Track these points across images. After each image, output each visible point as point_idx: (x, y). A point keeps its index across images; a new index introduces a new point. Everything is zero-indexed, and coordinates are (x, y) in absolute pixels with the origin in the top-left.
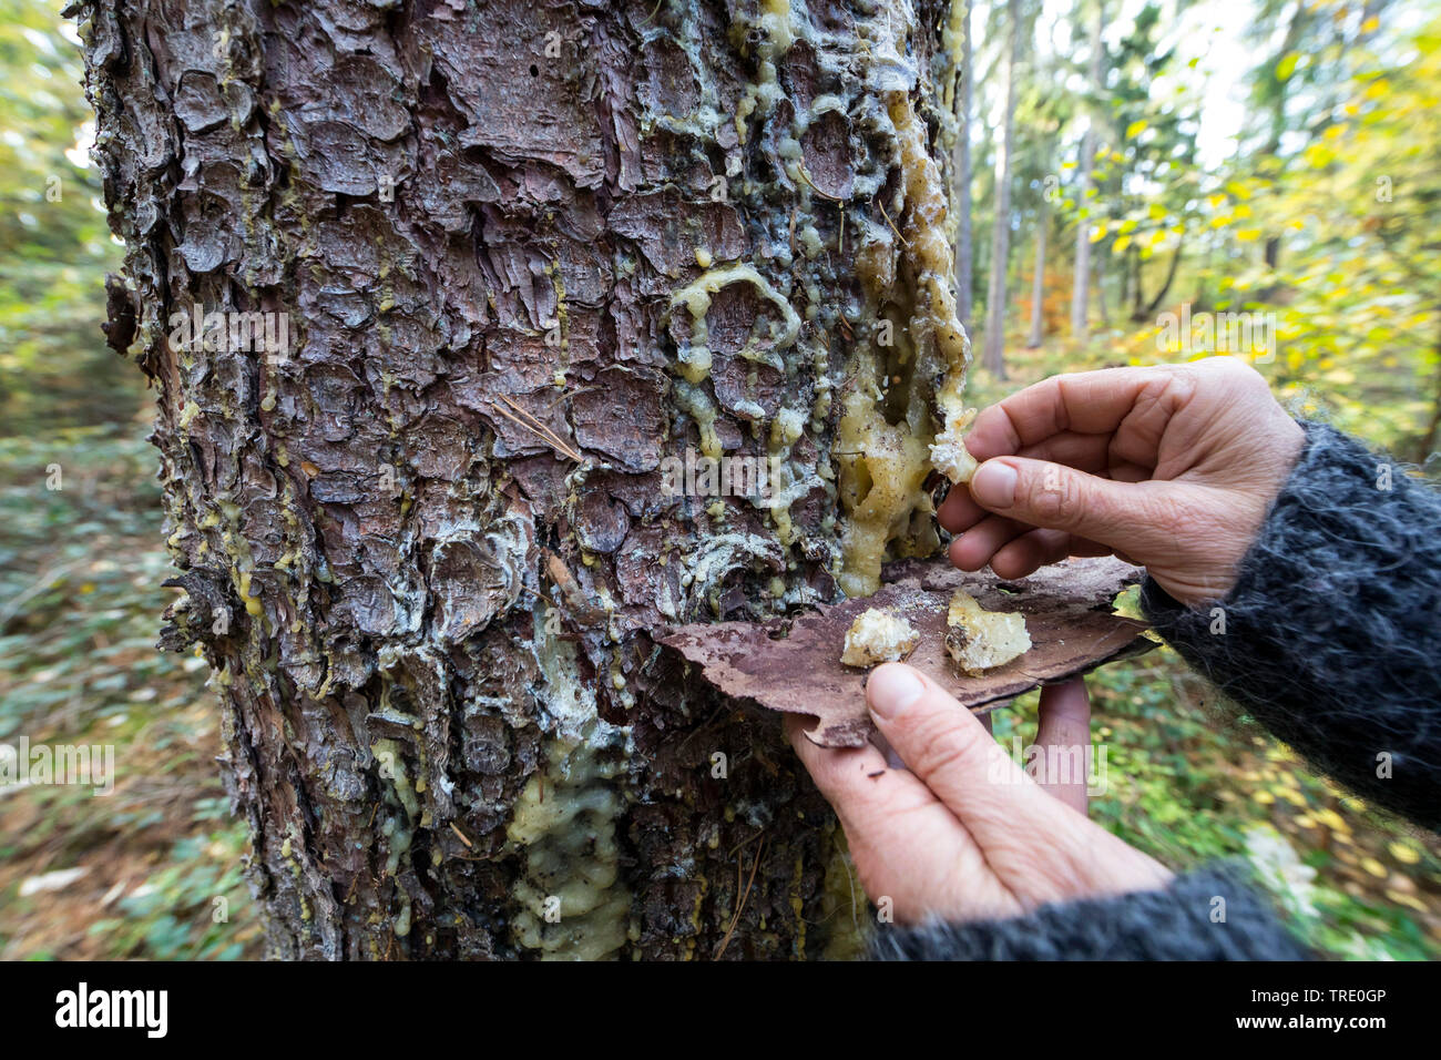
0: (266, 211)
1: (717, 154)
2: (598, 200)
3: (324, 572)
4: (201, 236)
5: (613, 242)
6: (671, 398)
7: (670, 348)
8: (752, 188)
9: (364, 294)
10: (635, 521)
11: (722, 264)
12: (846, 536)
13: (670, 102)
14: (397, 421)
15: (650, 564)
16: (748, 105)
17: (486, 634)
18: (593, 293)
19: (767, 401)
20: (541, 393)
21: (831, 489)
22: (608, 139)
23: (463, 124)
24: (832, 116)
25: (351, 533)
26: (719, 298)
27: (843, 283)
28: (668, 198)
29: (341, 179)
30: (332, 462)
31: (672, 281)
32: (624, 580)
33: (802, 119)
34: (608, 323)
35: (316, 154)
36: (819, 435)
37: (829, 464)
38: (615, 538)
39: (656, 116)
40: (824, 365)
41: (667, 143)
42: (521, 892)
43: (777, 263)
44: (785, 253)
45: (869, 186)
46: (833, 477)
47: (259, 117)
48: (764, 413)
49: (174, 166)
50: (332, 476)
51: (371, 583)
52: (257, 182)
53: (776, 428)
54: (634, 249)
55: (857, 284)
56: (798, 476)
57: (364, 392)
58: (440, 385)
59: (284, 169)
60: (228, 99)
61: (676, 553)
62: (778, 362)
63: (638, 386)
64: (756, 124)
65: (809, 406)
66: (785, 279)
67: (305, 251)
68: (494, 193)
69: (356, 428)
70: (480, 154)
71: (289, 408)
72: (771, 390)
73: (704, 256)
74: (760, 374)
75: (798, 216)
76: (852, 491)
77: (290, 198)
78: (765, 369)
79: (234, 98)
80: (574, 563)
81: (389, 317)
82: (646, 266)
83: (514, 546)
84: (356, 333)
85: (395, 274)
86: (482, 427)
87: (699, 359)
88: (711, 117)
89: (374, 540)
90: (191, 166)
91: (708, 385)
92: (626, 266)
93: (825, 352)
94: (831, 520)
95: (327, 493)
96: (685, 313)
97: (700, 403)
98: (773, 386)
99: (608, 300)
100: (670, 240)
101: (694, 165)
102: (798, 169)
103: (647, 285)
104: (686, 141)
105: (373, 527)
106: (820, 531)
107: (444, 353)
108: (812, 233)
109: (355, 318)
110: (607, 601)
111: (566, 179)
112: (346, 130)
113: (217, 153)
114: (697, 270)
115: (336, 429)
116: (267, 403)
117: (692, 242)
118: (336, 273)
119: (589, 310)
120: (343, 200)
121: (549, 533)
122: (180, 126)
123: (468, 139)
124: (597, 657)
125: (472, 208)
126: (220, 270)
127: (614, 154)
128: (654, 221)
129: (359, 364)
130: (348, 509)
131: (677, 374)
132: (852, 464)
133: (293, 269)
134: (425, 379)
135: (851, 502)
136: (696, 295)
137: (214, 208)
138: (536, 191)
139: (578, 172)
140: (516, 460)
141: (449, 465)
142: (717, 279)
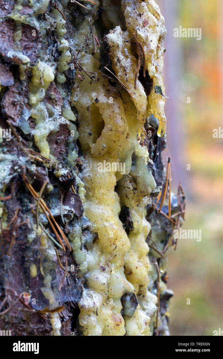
12: (85, 171)
19: (30, 52)
21: (73, 128)
36: (63, 85)
37: (70, 108)
40: (64, 31)
46: (74, 119)
48: (28, 60)
53: (36, 73)
56: (51, 115)
62: (36, 23)
65: (55, 60)
72: (31, 44)
74: (23, 32)
76: (88, 131)
93: (64, 22)
94: (74, 155)
98: (32, 41)
106: (67, 163)
132: (88, 108)
135: (88, 141)
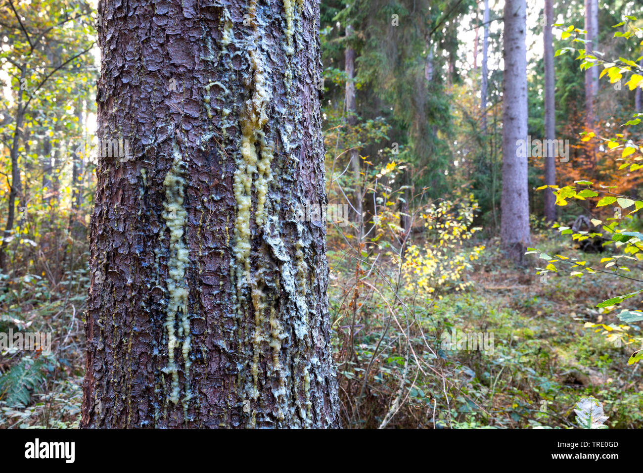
0: (138, 73)
1: (213, 63)
2: (192, 71)
3: (137, 136)
4: (126, 77)
5: (193, 78)
6: (202, 105)
7: (202, 96)
8: (220, 68)
9: (152, 87)
10: (193, 126)
11: (213, 81)
12: (241, 138)
13: (205, 55)
14: (154, 108)
15: (196, 135)
16: (220, 55)
17: (164, 142)
18: (189, 87)
19: (221, 107)
20: (179, 103)
21: (237, 127)
22: (194, 61)
23: (171, 60)
24: (237, 55)
25: (143, 129)
26: (212, 87)
27: (241, 86)
28: (204, 70)
29: (151, 68)
30: (142, 115)
31: (204, 85)
32: (190, 136)
33: (232, 56)
34: (192, 91)
35: (147, 64)
36: (234, 115)
37: (236, 121)
38: (189, 129)
39: (202, 57)
40: (236, 101)
41: (205, 62)
42: (164, 204)
43: (226, 82)
44: (227, 80)
45: (244, 67)
46: (238, 124)
47: (140, 59)
48: (220, 109)
49: (123, 66)
50: (141, 118)
51: (146, 136)
52: (137, 69)
53: (223, 112)
54: (197, 79)
55: (243, 85)
56: (229, 123)
57: (149, 103)
58: (162, 102)
59: (142, 67)
60: (134, 56)
61: (201, 134)
62: (224, 100)
63: (196, 102)
64: (221, 57)
65: (231, 109)
66: (227, 85)
67: (143, 80)
68: (175, 70)
69: (147, 109)
70: (173, 64)
71: (136, 106)
72: (222, 105)
73: (210, 80)
75: (230, 73)
77: (142, 71)
78: (221, 101)
79: (136, 55)
80: (181, 131)
81: (155, 90)
82: (199, 82)
83: (171, 128)
84: (150, 93)
85: (157, 83)
86: (168, 108)
87: (207, 98)
88: (212, 57)
89: (147, 130)
90: (126, 66)
91: (209, 103)
92: (196, 82)
94: (237, 134)
95: (140, 121)
96: (206, 90)
97: (208, 106)
99: (192, 88)
100: (204, 78)
101: (209, 65)
102: (230, 65)
103: (199, 85)
104: (207, 61)
105: (147, 128)
106: (234, 135)
107: (164, 96)
108: (233, 76)
109: (150, 91)
110: (186, 139)
111: (186, 68)
112: (153, 61)
113: (131, 64)
114: (209, 83)
115: (143, 109)
116: (133, 105)
117: (208, 78)
118: (148, 83)
119: (189, 89)
120: (151, 71)
121: (177, 126)
122: (125, 60)
123: (171, 62)
124: (183, 149)
125: (171, 73)
126: (128, 83)
127: (194, 64)
128: (201, 74)
129: (149, 98)
130: (143, 124)
131: (204, 101)
133: (141, 83)
134: (160, 101)
136: (208, 87)
137: (129, 73)
138: (181, 70)
139: (188, 67)
140: (173, 114)
141: (162, 116)
142: (212, 84)
